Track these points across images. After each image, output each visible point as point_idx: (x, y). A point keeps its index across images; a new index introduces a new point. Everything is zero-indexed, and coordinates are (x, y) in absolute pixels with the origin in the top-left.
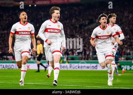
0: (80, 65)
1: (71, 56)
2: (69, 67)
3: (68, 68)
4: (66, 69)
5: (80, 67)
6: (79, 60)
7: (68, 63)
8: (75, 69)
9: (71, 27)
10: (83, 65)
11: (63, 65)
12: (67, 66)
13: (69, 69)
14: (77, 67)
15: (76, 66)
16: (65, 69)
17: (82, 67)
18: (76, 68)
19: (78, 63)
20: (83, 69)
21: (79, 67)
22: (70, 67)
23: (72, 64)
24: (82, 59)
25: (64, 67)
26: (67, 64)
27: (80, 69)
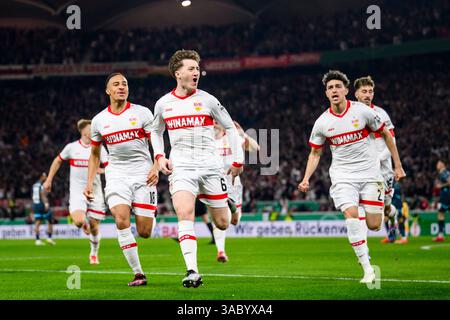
0: (324, 224)
1: (298, 201)
2: (293, 228)
3: (291, 233)
4: (288, 235)
5: (323, 230)
6: (320, 210)
7: (293, 218)
8: (310, 235)
9: (298, 127)
10: (330, 224)
11: (278, 224)
12: (288, 228)
13: (294, 235)
14: (315, 230)
15: (313, 227)
16: (285, 235)
17: (327, 228)
18: (314, 233)
19: (318, 218)
20: (330, 235)
21: (320, 230)
22: (298, 230)
23: (303, 223)
24: (326, 210)
25: (281, 230)
26: (289, 223)
27: (323, 235)
